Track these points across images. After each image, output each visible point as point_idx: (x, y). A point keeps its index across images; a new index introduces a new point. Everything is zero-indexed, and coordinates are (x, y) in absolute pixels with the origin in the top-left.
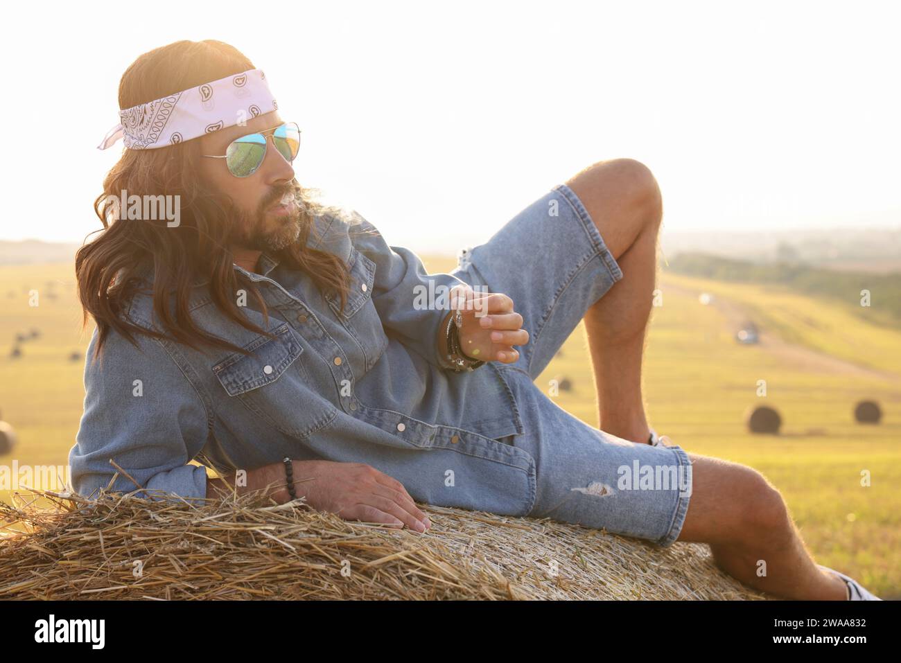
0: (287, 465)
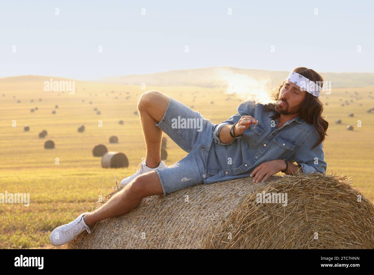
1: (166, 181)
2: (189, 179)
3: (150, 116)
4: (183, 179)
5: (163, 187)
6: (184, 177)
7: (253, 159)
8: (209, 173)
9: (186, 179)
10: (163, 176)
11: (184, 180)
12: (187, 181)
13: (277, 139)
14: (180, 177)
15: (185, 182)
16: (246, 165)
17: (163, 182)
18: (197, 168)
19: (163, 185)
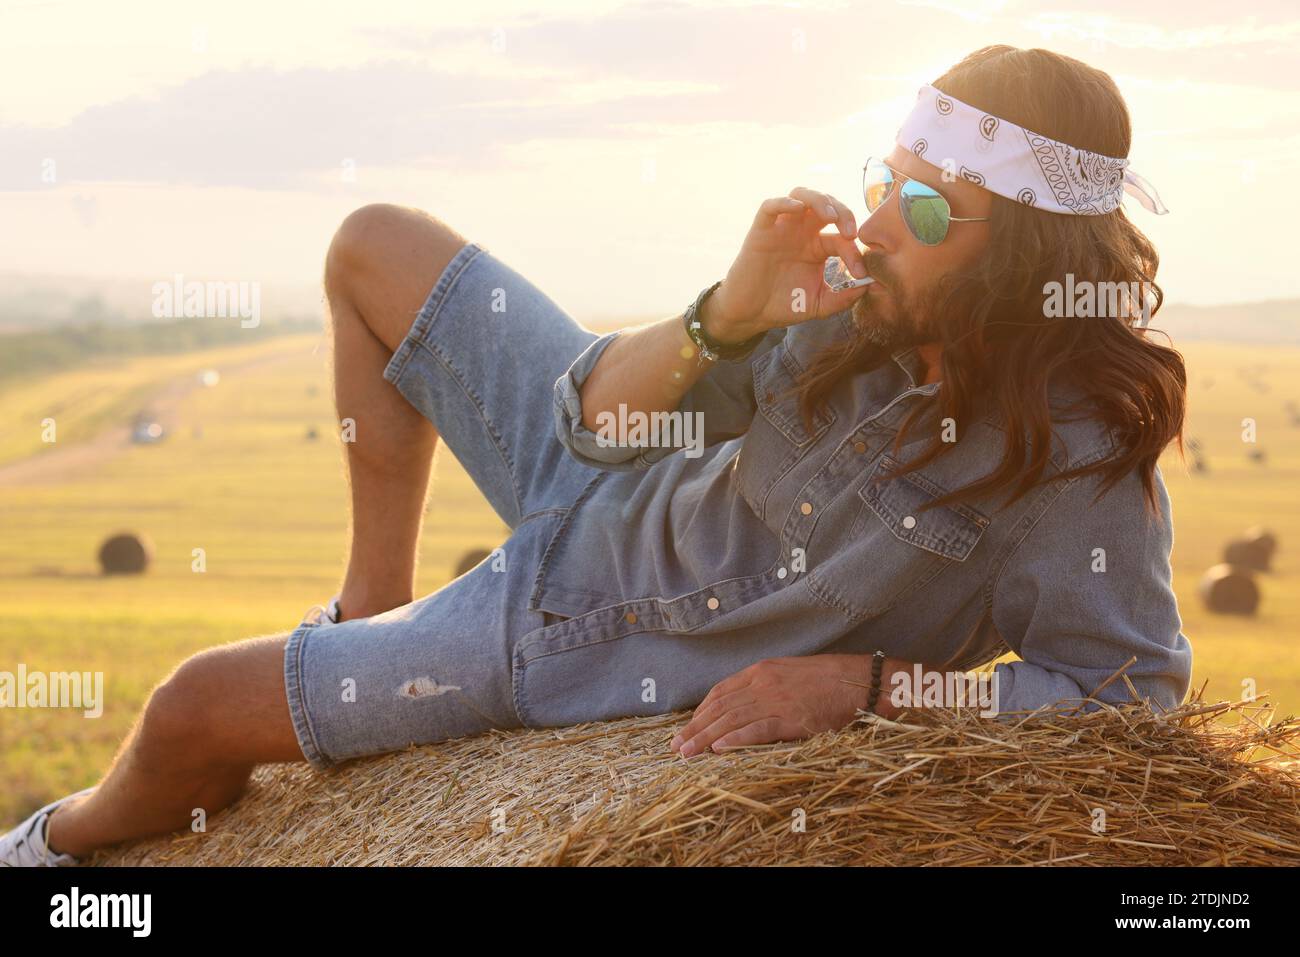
0: (879, 661)
1: (318, 690)
2: (443, 689)
3: (362, 319)
4: (407, 686)
5: (297, 719)
6: (414, 673)
7: (764, 581)
8: (543, 608)
9: (426, 687)
10: (306, 663)
11: (412, 690)
12: (435, 699)
13: (878, 486)
14: (395, 671)
15: (422, 703)
16: (713, 604)
17: (299, 694)
18: (501, 626)
19: (295, 708)
